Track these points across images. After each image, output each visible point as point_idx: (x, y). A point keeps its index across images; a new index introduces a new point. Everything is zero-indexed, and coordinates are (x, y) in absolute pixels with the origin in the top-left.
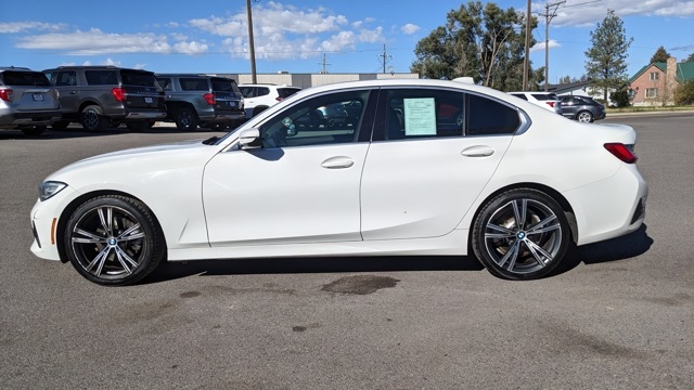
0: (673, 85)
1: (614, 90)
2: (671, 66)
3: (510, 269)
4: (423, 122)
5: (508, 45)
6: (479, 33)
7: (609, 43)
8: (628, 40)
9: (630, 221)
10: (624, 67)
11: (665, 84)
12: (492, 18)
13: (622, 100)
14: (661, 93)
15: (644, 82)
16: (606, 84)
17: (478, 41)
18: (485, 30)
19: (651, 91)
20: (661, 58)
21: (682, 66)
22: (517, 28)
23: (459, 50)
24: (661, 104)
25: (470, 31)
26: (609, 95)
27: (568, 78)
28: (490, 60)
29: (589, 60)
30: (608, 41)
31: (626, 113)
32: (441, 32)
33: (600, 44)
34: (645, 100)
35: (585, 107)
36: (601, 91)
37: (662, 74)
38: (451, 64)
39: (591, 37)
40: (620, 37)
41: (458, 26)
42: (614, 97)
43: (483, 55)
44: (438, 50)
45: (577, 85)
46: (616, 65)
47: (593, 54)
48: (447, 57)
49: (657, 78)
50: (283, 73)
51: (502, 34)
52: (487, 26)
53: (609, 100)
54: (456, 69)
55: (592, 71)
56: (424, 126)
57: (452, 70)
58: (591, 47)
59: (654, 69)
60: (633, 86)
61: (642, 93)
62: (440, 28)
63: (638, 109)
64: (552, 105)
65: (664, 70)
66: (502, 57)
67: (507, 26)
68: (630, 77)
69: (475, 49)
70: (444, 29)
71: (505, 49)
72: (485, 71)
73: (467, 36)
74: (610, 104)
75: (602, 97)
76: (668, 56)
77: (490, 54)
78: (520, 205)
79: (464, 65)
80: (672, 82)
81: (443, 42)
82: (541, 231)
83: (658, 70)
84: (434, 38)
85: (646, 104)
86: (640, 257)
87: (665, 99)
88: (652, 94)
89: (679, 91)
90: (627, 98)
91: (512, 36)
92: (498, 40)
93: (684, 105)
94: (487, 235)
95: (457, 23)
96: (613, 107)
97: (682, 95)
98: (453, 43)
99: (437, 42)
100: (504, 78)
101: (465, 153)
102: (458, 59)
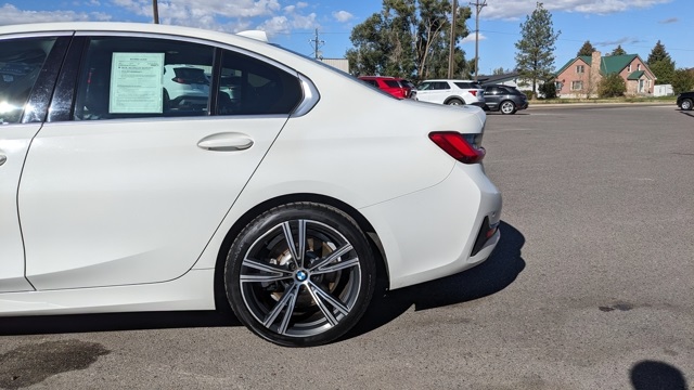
0: (598, 78)
1: (543, 82)
2: (596, 59)
3: (282, 330)
4: (141, 91)
5: (442, 34)
6: (415, 22)
7: (537, 36)
8: (555, 33)
9: (469, 251)
10: (552, 59)
11: (590, 77)
12: (427, 7)
13: (550, 91)
14: (586, 86)
15: (571, 75)
16: (534, 76)
17: (414, 30)
18: (420, 19)
19: (577, 83)
20: (587, 52)
21: (606, 60)
22: (450, 17)
23: (394, 39)
24: (585, 96)
25: (405, 19)
26: (537, 87)
27: (501, 70)
28: (425, 50)
29: (519, 51)
30: (538, 32)
31: (553, 104)
32: (376, 20)
33: (529, 36)
34: (571, 92)
35: (508, 97)
36: (529, 83)
37: (586, 67)
38: (386, 52)
39: (521, 29)
40: (548, 30)
41: (393, 14)
42: (543, 89)
43: (418, 44)
44: (373, 37)
45: (509, 76)
46: (544, 57)
47: (523, 46)
48: (382, 44)
49: (583, 71)
51: (437, 24)
52: (422, 15)
53: (537, 91)
54: (391, 58)
55: (522, 63)
56: (144, 97)
57: (386, 58)
58: (521, 38)
59: (580, 62)
60: (560, 79)
61: (568, 86)
62: (375, 15)
63: (564, 101)
64: (474, 93)
65: (589, 63)
66: (437, 47)
67: (440, 15)
68: (557, 70)
69: (409, 37)
70: (379, 16)
71: (439, 39)
72: (420, 61)
73: (403, 24)
74: (539, 95)
75: (531, 89)
76: (593, 50)
77: (424, 43)
78: (294, 228)
79: (398, 54)
80: (596, 75)
81: (378, 29)
82: (331, 270)
83: (583, 63)
84: (370, 25)
85: (572, 96)
86: (497, 296)
87: (590, 91)
88: (578, 87)
89: (604, 84)
90: (554, 89)
91: (446, 25)
92: (433, 29)
93: (607, 98)
94: (244, 278)
95: (392, 11)
96: (541, 98)
97: (604, 88)
98: (388, 31)
99: (372, 29)
100: (437, 68)
101: (202, 144)
102: (394, 47)
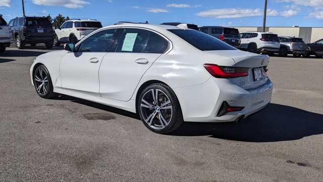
3: (149, 124)
9: (215, 114)
50: (295, 27)
56: (129, 47)
82: (164, 108)
101: (137, 61)
